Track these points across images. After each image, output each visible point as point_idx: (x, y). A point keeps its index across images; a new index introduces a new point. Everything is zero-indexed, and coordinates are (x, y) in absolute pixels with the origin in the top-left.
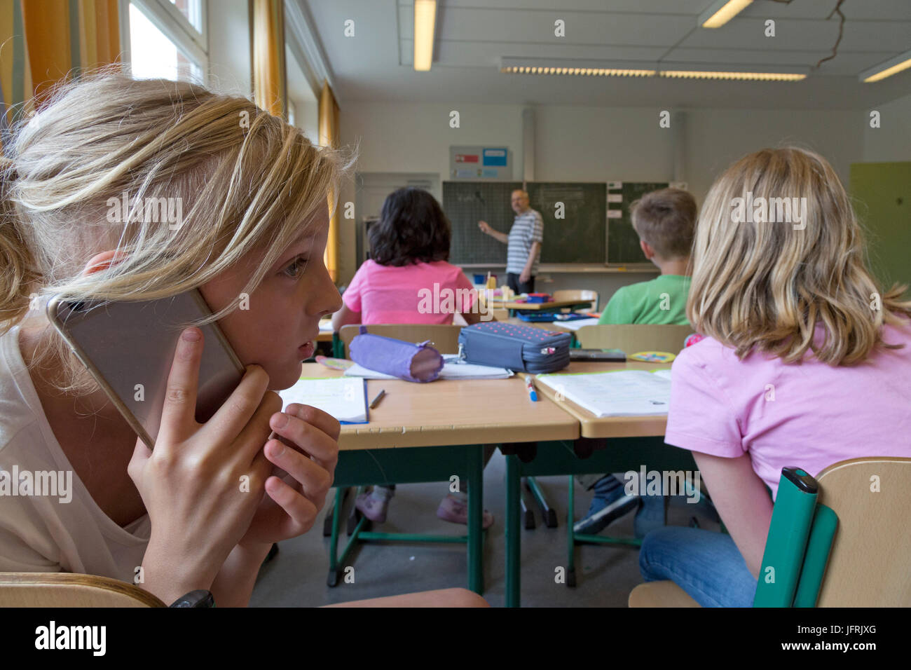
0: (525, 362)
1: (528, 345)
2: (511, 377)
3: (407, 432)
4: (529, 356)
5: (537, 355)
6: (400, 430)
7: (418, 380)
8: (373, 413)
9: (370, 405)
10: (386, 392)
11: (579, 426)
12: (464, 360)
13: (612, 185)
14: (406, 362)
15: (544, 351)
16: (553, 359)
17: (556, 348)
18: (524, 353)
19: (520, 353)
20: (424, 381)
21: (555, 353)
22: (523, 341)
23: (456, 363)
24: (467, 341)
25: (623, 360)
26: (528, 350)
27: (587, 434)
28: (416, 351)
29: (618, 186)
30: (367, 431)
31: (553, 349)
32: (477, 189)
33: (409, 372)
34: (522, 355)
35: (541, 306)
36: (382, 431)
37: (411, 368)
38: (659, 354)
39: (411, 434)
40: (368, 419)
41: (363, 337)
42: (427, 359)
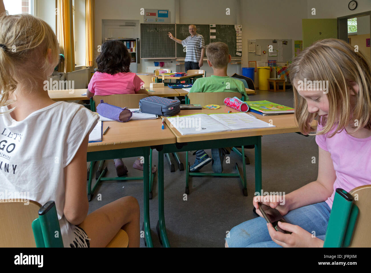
0: (163, 113)
1: (164, 106)
2: (157, 119)
3: (116, 144)
4: (164, 110)
5: (167, 110)
6: (113, 143)
7: (122, 121)
8: (104, 136)
9: (103, 134)
10: (110, 127)
11: (176, 138)
12: (141, 111)
13: (212, 26)
14: (118, 115)
15: (170, 109)
16: (173, 111)
17: (174, 107)
18: (162, 109)
19: (161, 109)
20: (124, 122)
21: (173, 109)
22: (162, 105)
23: (138, 113)
24: (142, 105)
25: (201, 109)
26: (164, 108)
27: (178, 141)
28: (121, 111)
29: (214, 26)
30: (101, 144)
31: (173, 108)
32: (156, 26)
33: (119, 119)
34: (162, 110)
35: (180, 78)
36: (107, 144)
37: (119, 118)
38: (214, 105)
39: (117, 145)
40: (102, 139)
41: (102, 104)
42: (125, 114)
